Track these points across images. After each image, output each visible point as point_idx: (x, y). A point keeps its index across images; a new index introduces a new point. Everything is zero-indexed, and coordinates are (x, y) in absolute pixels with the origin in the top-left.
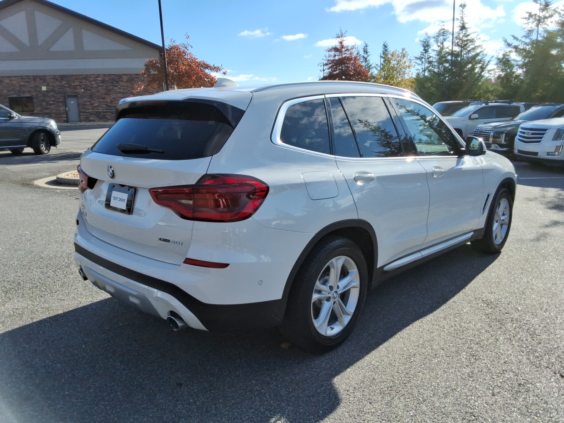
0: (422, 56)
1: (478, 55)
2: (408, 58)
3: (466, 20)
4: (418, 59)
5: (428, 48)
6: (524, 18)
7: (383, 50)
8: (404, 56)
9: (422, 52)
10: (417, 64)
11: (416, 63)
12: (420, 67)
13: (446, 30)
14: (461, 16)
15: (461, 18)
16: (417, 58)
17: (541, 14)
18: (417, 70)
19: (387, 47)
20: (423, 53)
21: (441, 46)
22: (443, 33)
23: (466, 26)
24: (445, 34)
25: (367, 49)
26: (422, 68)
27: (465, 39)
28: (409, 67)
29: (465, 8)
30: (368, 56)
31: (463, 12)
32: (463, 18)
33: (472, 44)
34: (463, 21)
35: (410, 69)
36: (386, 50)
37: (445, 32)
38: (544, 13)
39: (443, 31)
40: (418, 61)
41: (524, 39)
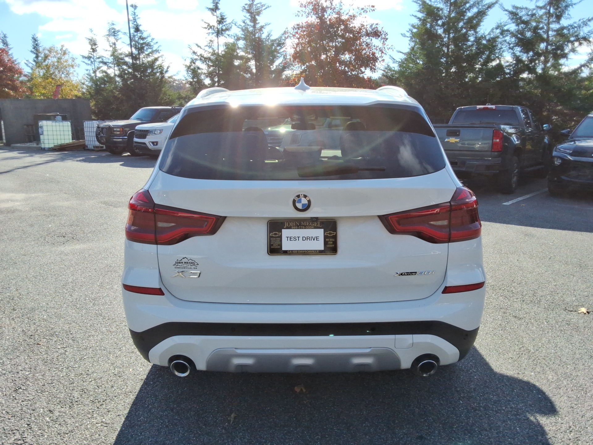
0: (90, 55)
1: (156, 59)
2: (70, 56)
3: (139, 22)
4: (86, 58)
5: (96, 47)
6: (204, 28)
7: (33, 44)
8: (65, 53)
9: (89, 51)
10: (86, 63)
11: (84, 62)
12: (90, 68)
13: (117, 30)
14: (134, 17)
15: (134, 20)
16: (84, 57)
17: (220, 26)
18: (87, 70)
19: (37, 41)
20: (91, 52)
21: (114, 46)
22: (114, 32)
23: (141, 28)
24: (116, 34)
25: (6, 40)
26: (93, 69)
27: (142, 42)
28: (72, 66)
29: (137, 9)
30: (9, 50)
31: (135, 13)
32: (135, 20)
33: (150, 48)
34: (137, 22)
35: (74, 68)
36: (37, 45)
37: (116, 32)
38: (221, 25)
39: (114, 30)
40: (86, 61)
41: (207, 48)
